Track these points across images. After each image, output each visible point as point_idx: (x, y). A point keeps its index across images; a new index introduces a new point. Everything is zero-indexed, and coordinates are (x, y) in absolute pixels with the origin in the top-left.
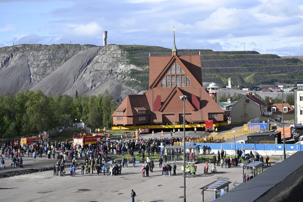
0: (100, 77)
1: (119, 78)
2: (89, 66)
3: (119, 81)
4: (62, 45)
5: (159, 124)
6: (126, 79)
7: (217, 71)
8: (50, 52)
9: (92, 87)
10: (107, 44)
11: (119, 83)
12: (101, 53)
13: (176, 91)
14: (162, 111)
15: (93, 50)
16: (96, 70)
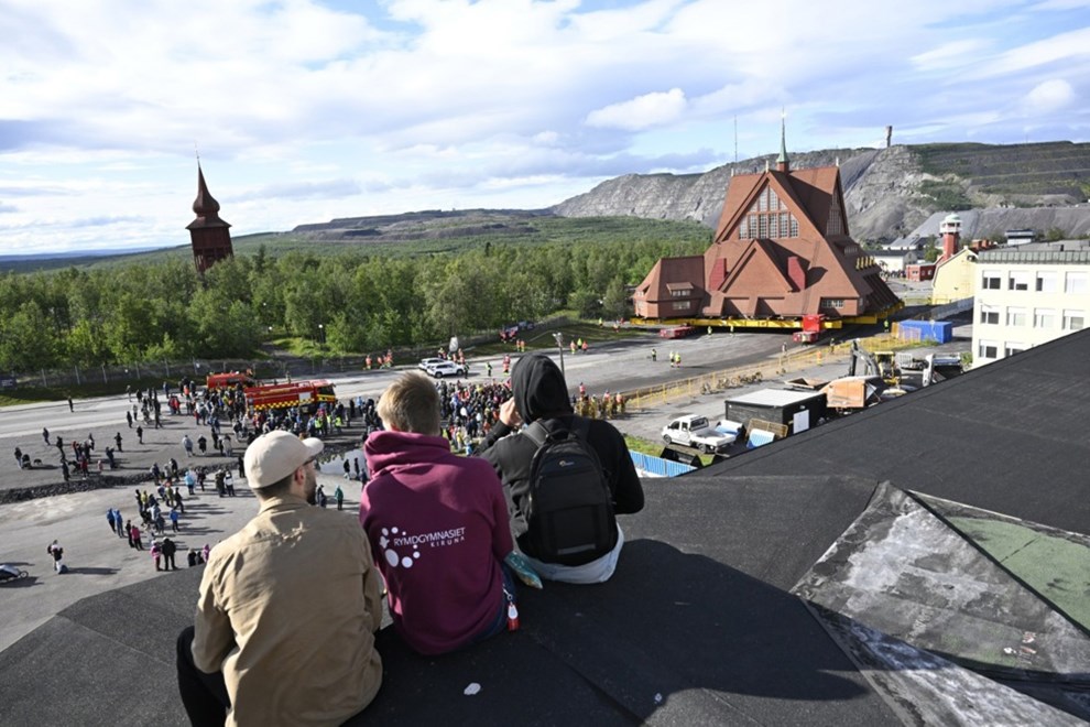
0: (875, 194)
1: (902, 195)
2: (860, 179)
3: (902, 199)
4: (825, 151)
5: (715, 318)
6: (914, 196)
7: (1076, 175)
8: (808, 162)
9: (861, 209)
10: (892, 144)
11: (902, 202)
12: (879, 159)
13: (754, 250)
14: (725, 291)
15: (869, 155)
16: (870, 185)
